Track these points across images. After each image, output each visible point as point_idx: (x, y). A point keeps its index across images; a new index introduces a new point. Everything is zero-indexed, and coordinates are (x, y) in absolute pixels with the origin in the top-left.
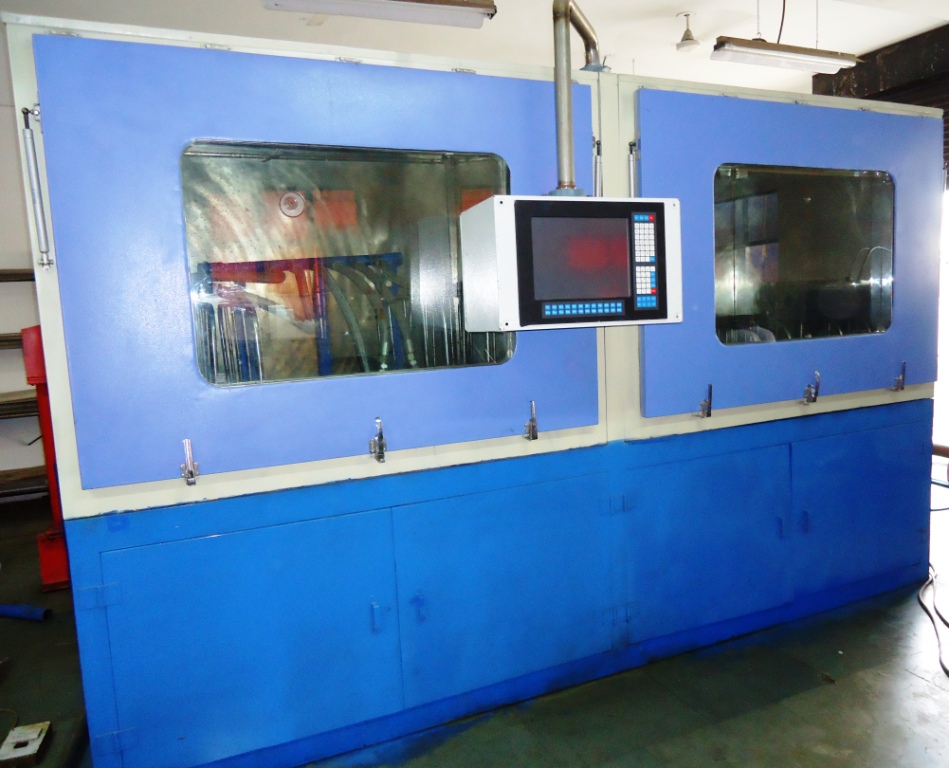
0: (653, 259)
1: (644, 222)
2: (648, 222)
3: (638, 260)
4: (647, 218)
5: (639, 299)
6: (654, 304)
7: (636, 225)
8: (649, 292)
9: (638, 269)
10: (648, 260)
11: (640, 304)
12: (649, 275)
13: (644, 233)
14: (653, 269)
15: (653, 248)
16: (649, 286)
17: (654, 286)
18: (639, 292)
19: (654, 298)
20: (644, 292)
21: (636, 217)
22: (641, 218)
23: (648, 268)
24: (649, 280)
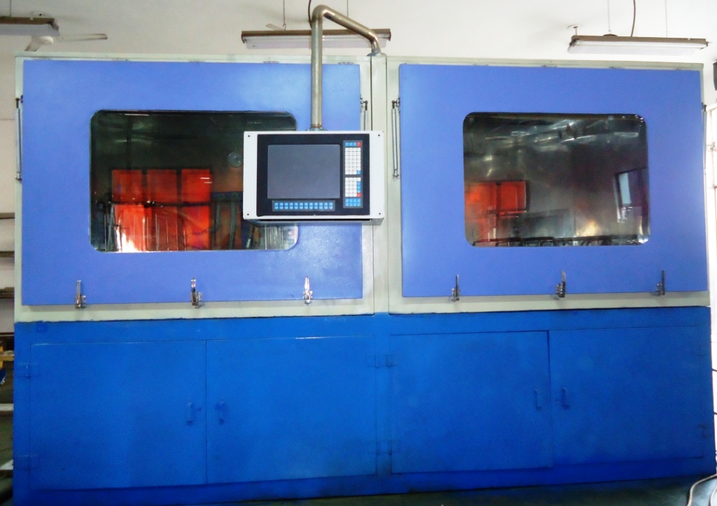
0: (359, 173)
1: (353, 147)
3: (347, 173)
4: (355, 144)
5: (347, 201)
6: (359, 205)
7: (347, 149)
8: (355, 195)
9: (347, 179)
10: (355, 173)
11: (347, 204)
12: (355, 183)
13: (353, 156)
14: (359, 179)
15: (359, 165)
16: (355, 191)
17: (359, 192)
18: (347, 195)
19: (359, 200)
20: (351, 196)
21: (347, 144)
22: (351, 144)
23: (355, 179)
24: (355, 187)
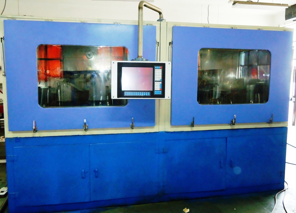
0: (161, 80)
1: (158, 69)
2: (160, 69)
3: (156, 80)
4: (159, 68)
5: (155, 92)
6: (160, 93)
7: (156, 70)
8: (159, 89)
10: (159, 80)
11: (156, 93)
12: (159, 84)
13: (158, 72)
14: (161, 83)
15: (161, 77)
16: (159, 88)
17: (161, 88)
18: (155, 89)
19: (160, 92)
20: (157, 90)
21: (156, 67)
22: (157, 67)
23: (159, 82)
24: (159, 86)
